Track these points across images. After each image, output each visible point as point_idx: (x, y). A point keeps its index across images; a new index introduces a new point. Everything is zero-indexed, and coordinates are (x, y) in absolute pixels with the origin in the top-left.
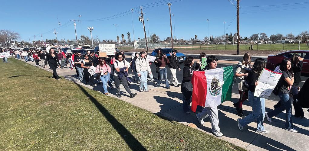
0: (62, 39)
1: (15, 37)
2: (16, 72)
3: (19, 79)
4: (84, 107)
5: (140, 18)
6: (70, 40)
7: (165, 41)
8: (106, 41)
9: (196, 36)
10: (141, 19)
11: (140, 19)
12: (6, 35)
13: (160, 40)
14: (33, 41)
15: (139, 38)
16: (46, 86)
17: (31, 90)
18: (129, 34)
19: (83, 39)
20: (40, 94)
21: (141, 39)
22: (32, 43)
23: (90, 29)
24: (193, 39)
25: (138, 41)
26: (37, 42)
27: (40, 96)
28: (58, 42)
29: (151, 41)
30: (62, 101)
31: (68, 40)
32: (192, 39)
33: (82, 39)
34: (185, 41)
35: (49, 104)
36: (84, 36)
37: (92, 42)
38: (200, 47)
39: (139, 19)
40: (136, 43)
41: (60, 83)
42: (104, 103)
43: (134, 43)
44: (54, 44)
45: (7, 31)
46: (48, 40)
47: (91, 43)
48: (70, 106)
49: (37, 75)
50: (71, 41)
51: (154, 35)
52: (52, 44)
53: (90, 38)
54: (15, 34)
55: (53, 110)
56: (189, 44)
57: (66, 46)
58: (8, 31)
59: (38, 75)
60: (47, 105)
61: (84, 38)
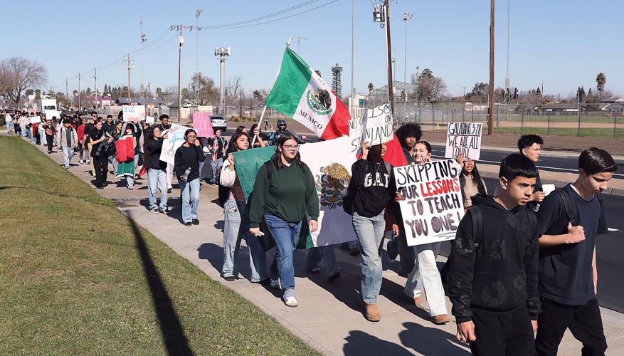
0: (142, 86)
1: (37, 77)
2: (8, 176)
3: (8, 196)
4: (127, 304)
5: (378, 10)
6: (163, 91)
7: (468, 97)
8: (261, 94)
9: (601, 79)
10: (381, 16)
11: (378, 15)
12: (18, 72)
13: (446, 94)
14: (75, 92)
15: (371, 86)
16: (59, 223)
17: (19, 231)
18: (337, 71)
19: (199, 87)
20: (34, 245)
21: (375, 88)
22: (71, 96)
23: (221, 54)
24: (587, 92)
25: (363, 97)
26: (82, 95)
27: (34, 251)
28: (133, 96)
29: (411, 97)
30: (79, 273)
31: (158, 90)
32: (581, 92)
33: (194, 87)
34: (548, 99)
35: (43, 279)
36: (202, 77)
37: (222, 97)
38: (612, 126)
39: (375, 14)
40: (356, 102)
41: (97, 220)
42: (189, 302)
43: (350, 104)
44: (121, 100)
45: (22, 63)
46: (110, 88)
47: (219, 100)
48: (91, 295)
49: (52, 189)
50: (166, 94)
51: (427, 74)
52: (117, 102)
53: (217, 85)
54: (37, 70)
55: (44, 298)
56: (567, 114)
57: (149, 106)
58: (25, 61)
59: (54, 189)
60: (37, 282)
61: (203, 82)
